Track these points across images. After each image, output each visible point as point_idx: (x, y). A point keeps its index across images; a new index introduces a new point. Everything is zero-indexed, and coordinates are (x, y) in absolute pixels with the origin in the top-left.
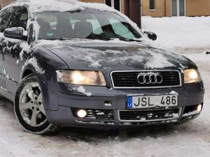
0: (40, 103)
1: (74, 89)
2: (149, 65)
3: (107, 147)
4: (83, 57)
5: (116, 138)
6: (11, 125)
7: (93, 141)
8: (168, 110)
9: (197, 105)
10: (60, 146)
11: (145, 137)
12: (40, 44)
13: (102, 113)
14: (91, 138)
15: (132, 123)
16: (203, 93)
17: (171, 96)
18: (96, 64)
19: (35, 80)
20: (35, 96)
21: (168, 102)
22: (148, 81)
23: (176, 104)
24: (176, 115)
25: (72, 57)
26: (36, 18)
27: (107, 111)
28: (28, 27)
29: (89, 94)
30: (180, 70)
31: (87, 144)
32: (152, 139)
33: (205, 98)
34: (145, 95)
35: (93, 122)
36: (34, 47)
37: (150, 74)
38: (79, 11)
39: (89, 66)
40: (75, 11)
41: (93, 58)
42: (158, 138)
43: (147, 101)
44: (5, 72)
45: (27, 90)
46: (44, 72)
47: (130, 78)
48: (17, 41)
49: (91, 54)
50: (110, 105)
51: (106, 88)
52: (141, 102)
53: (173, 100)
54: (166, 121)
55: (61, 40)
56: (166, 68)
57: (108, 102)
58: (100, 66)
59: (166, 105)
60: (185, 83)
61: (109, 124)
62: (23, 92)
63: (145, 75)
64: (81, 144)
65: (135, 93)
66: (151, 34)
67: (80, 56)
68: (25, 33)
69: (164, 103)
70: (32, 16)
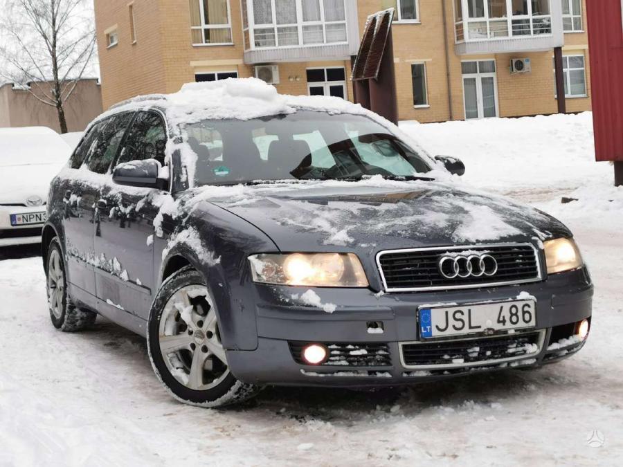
0: (210, 335)
1: (294, 297)
2: (464, 233)
3: (377, 431)
4: (309, 223)
5: (395, 409)
6: (139, 388)
7: (340, 418)
8: (514, 338)
9: (579, 323)
10: (265, 434)
11: (461, 403)
12: (203, 197)
13: (363, 352)
14: (335, 412)
15: (433, 371)
16: (591, 293)
17: (520, 305)
18: (340, 237)
19: (195, 282)
20: (198, 318)
21: (514, 319)
22: (464, 271)
23: (533, 323)
24: (532, 349)
25: (283, 224)
26: (185, 136)
27: (373, 346)
28: (168, 158)
29: (330, 308)
30: (535, 243)
31: (329, 424)
32: (478, 407)
33: (594, 305)
34: (460, 305)
35: (341, 374)
36: (187, 204)
37: (469, 255)
38: (282, 116)
39: (326, 242)
40: (275, 117)
41: (333, 224)
42: (493, 405)
43: (465, 318)
44: (117, 266)
45: (179, 306)
46: (218, 261)
47: (422, 266)
48: (144, 191)
49: (326, 214)
50: (379, 331)
51: (368, 291)
52: (451, 321)
53: (524, 313)
54: (509, 363)
55: (249, 184)
56: (503, 239)
57: (374, 325)
58: (351, 240)
59: (508, 325)
60: (550, 271)
61: (379, 375)
62: (167, 310)
63: (456, 257)
64: (315, 426)
65: (436, 300)
66: (453, 161)
67: (301, 219)
68: (164, 173)
69: (504, 322)
70: (177, 132)
